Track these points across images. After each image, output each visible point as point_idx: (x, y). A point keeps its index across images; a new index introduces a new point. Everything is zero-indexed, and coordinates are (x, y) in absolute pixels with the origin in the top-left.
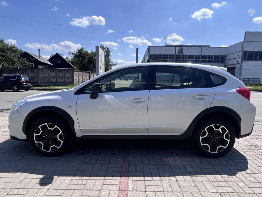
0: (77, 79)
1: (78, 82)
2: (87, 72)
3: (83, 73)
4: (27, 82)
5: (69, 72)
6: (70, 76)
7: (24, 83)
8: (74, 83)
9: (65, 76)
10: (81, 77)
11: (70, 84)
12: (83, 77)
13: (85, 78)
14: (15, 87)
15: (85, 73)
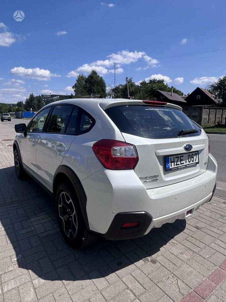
0: (206, 119)
1: (208, 123)
2: (224, 109)
3: (218, 110)
5: (197, 110)
6: (198, 114)
8: (201, 123)
9: (191, 115)
10: (214, 116)
12: (217, 116)
13: (220, 116)
15: (222, 110)
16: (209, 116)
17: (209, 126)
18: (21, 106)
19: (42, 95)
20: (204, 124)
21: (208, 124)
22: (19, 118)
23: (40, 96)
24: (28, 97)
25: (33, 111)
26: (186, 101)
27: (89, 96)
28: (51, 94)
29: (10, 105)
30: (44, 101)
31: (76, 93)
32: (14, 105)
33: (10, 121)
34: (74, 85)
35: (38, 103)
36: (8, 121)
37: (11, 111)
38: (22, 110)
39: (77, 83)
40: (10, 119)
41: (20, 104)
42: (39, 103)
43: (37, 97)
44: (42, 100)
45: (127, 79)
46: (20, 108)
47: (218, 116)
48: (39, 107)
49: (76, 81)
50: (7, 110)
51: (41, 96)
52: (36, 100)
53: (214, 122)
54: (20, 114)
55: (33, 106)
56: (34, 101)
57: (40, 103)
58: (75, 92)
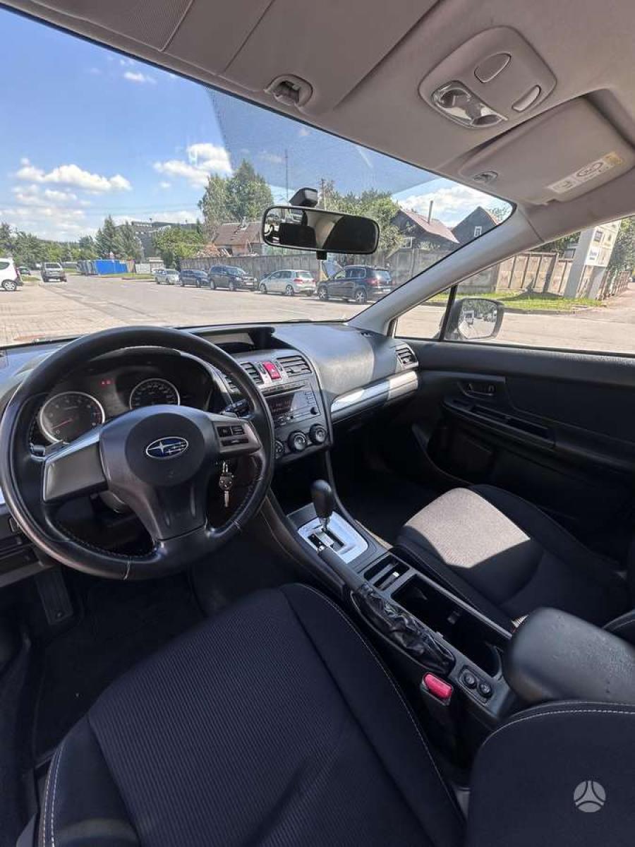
0: (506, 278)
1: (510, 287)
2: (545, 256)
3: (533, 258)
4: (383, 283)
7: (379, 287)
8: (495, 289)
10: (523, 273)
11: (485, 290)
12: (528, 272)
13: (534, 273)
14: (360, 294)
15: (539, 258)
16: (512, 271)
17: (511, 296)
18: (89, 248)
19: (133, 223)
20: (500, 290)
21: (508, 292)
22: (89, 275)
23: (127, 223)
24: (102, 226)
25: (116, 258)
26: (458, 239)
27: (239, 224)
28: (153, 221)
29: (65, 244)
30: (139, 235)
31: (207, 218)
32: (73, 245)
33: (65, 281)
34: (201, 200)
35: (126, 240)
36: (59, 280)
37: (68, 259)
38: (91, 256)
39: (208, 194)
40: (65, 277)
41: (85, 243)
42: (128, 240)
43: (121, 227)
44: (135, 234)
45: (323, 183)
46: (88, 252)
47: (531, 271)
48: (129, 249)
49: (205, 191)
50: (60, 256)
51: (130, 224)
52: (121, 233)
53: (520, 286)
54: (89, 265)
55: (115, 247)
56: (115, 236)
57: (130, 241)
58: (205, 216)
